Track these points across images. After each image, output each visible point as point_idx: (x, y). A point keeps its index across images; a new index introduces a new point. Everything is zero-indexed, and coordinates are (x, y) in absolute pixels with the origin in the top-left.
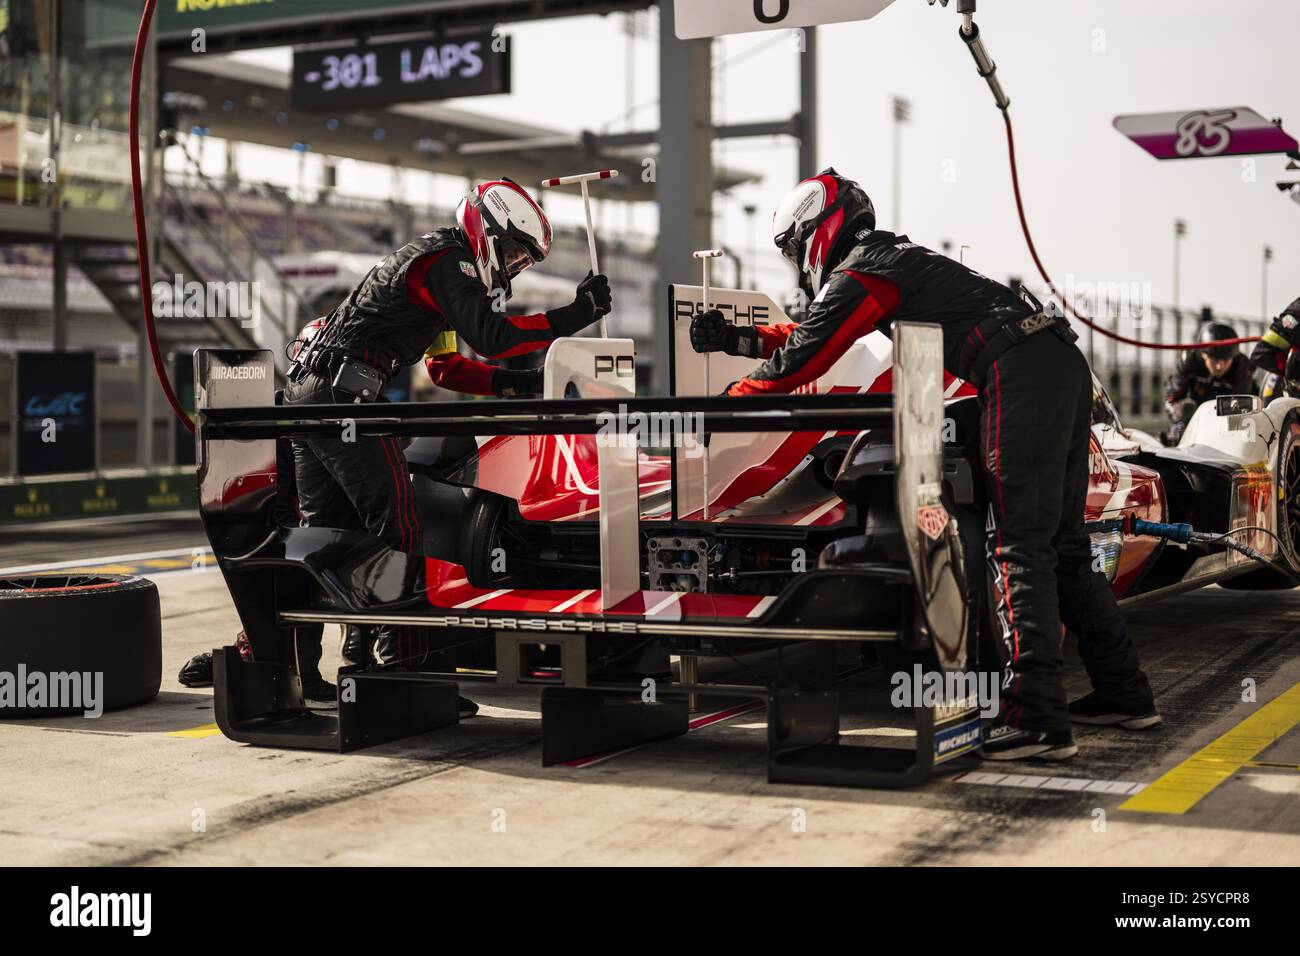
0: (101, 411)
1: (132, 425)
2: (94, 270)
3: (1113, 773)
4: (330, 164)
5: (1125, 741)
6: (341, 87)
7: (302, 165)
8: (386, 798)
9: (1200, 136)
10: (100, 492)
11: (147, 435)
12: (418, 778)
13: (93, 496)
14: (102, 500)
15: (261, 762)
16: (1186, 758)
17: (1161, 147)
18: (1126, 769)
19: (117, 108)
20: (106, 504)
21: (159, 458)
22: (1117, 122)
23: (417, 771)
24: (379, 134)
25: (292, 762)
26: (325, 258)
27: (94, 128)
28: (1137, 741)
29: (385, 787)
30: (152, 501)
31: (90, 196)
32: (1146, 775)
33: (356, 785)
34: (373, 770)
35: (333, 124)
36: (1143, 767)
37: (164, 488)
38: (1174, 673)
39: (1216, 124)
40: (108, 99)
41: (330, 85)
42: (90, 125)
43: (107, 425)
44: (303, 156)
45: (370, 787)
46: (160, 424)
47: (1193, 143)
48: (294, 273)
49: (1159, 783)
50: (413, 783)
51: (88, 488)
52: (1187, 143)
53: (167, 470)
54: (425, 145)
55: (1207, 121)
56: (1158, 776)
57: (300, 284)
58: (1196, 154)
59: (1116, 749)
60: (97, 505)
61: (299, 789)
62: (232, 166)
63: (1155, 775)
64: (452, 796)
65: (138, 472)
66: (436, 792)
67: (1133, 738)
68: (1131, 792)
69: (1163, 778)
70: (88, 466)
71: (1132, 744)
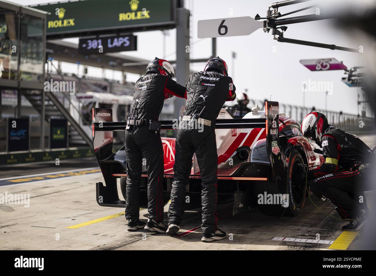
0: (31, 134)
1: (39, 138)
2: (29, 97)
3: (324, 238)
4: (86, 68)
5: (323, 228)
6: (92, 48)
7: (78, 68)
8: (131, 247)
9: (322, 65)
10: (30, 156)
11: (43, 140)
12: (138, 240)
13: (28, 157)
14: (31, 158)
15: (94, 236)
16: (341, 233)
17: (312, 68)
18: (327, 237)
19: (32, 53)
20: (32, 159)
21: (46, 147)
22: (301, 61)
23: (137, 238)
24: (99, 60)
25: (102, 236)
26: (89, 94)
27: (25, 58)
28: (327, 228)
29: (130, 243)
30: (44, 158)
31: (28, 77)
32: (332, 238)
33: (122, 243)
34: (125, 238)
35: (87, 57)
36: (331, 236)
37: (47, 155)
38: (329, 208)
39: (326, 62)
40: (29, 51)
41: (89, 48)
42: (24, 57)
43: (33, 138)
44: (79, 66)
45: (126, 243)
46: (46, 138)
47: (320, 67)
48: (81, 98)
49: (336, 241)
50: (137, 242)
51: (27, 155)
52: (319, 67)
53: (48, 150)
54: (111, 63)
55: (324, 62)
56: (336, 239)
57: (83, 101)
58: (321, 70)
59: (322, 231)
60: (30, 159)
61: (107, 244)
62: (60, 68)
63: (335, 238)
64: (149, 246)
65: (40, 151)
66: (144, 245)
67: (325, 227)
68: (330, 243)
69: (337, 239)
70: (27, 148)
71: (326, 229)
